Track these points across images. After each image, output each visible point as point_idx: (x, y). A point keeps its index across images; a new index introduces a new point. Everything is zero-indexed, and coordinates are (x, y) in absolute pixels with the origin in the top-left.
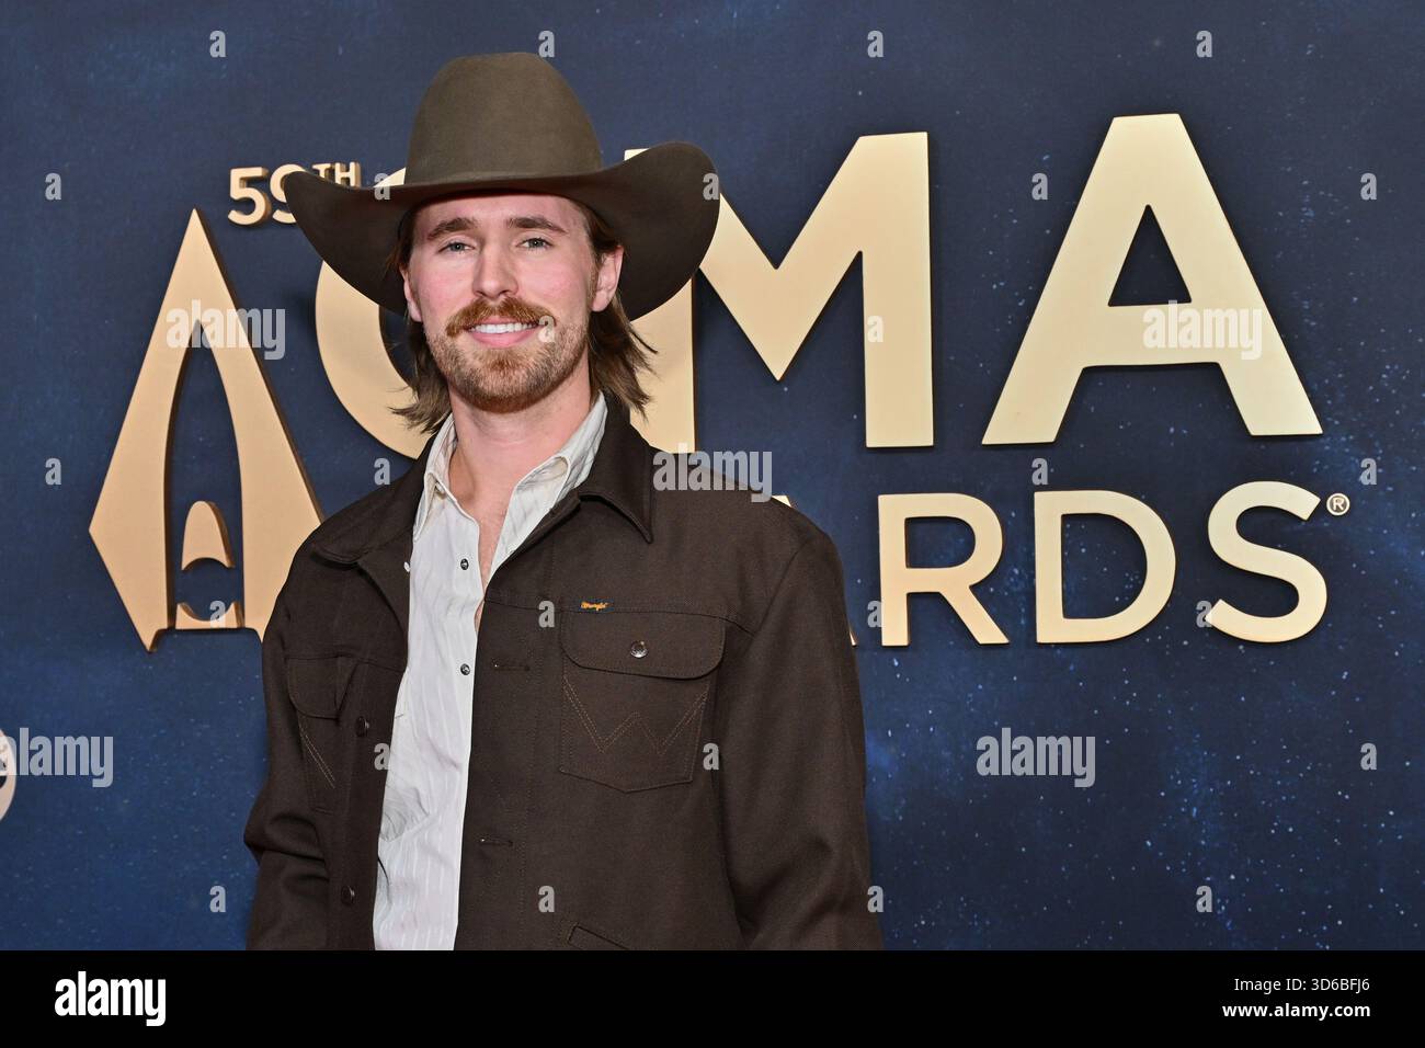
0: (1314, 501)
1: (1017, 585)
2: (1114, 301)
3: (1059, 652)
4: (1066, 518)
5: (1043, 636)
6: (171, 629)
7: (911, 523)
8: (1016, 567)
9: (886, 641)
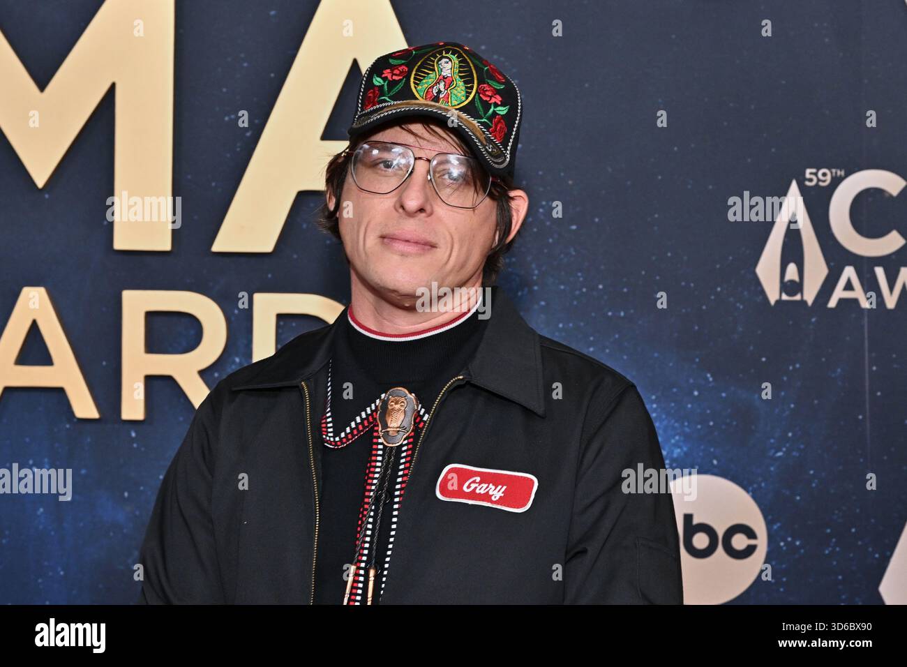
2: (326, 137)
4: (280, 317)
7: (151, 316)
8: (237, 356)
9: (126, 415)
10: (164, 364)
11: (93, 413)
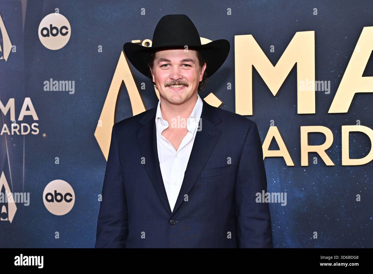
1: (337, 150)
2: (364, 75)
3: (348, 168)
4: (350, 133)
5: (344, 164)
7: (309, 134)
8: (337, 145)
9: (302, 165)
10: (314, 149)
11: (292, 164)
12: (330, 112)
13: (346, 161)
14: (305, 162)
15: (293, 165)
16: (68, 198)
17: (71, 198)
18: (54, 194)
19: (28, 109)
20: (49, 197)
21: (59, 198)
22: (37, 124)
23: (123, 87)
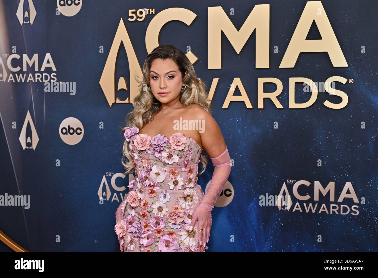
0: (346, 80)
1: (285, 96)
2: (307, 39)
3: (294, 110)
4: (296, 83)
5: (290, 107)
6: (115, 103)
7: (264, 84)
8: (285, 93)
9: (259, 107)
10: (268, 95)
12: (280, 67)
13: (293, 105)
14: (261, 105)
15: (252, 107)
16: (79, 131)
17: (81, 131)
18: (67, 128)
19: (48, 62)
20: (64, 131)
21: (71, 131)
22: (55, 74)
23: (122, 45)
